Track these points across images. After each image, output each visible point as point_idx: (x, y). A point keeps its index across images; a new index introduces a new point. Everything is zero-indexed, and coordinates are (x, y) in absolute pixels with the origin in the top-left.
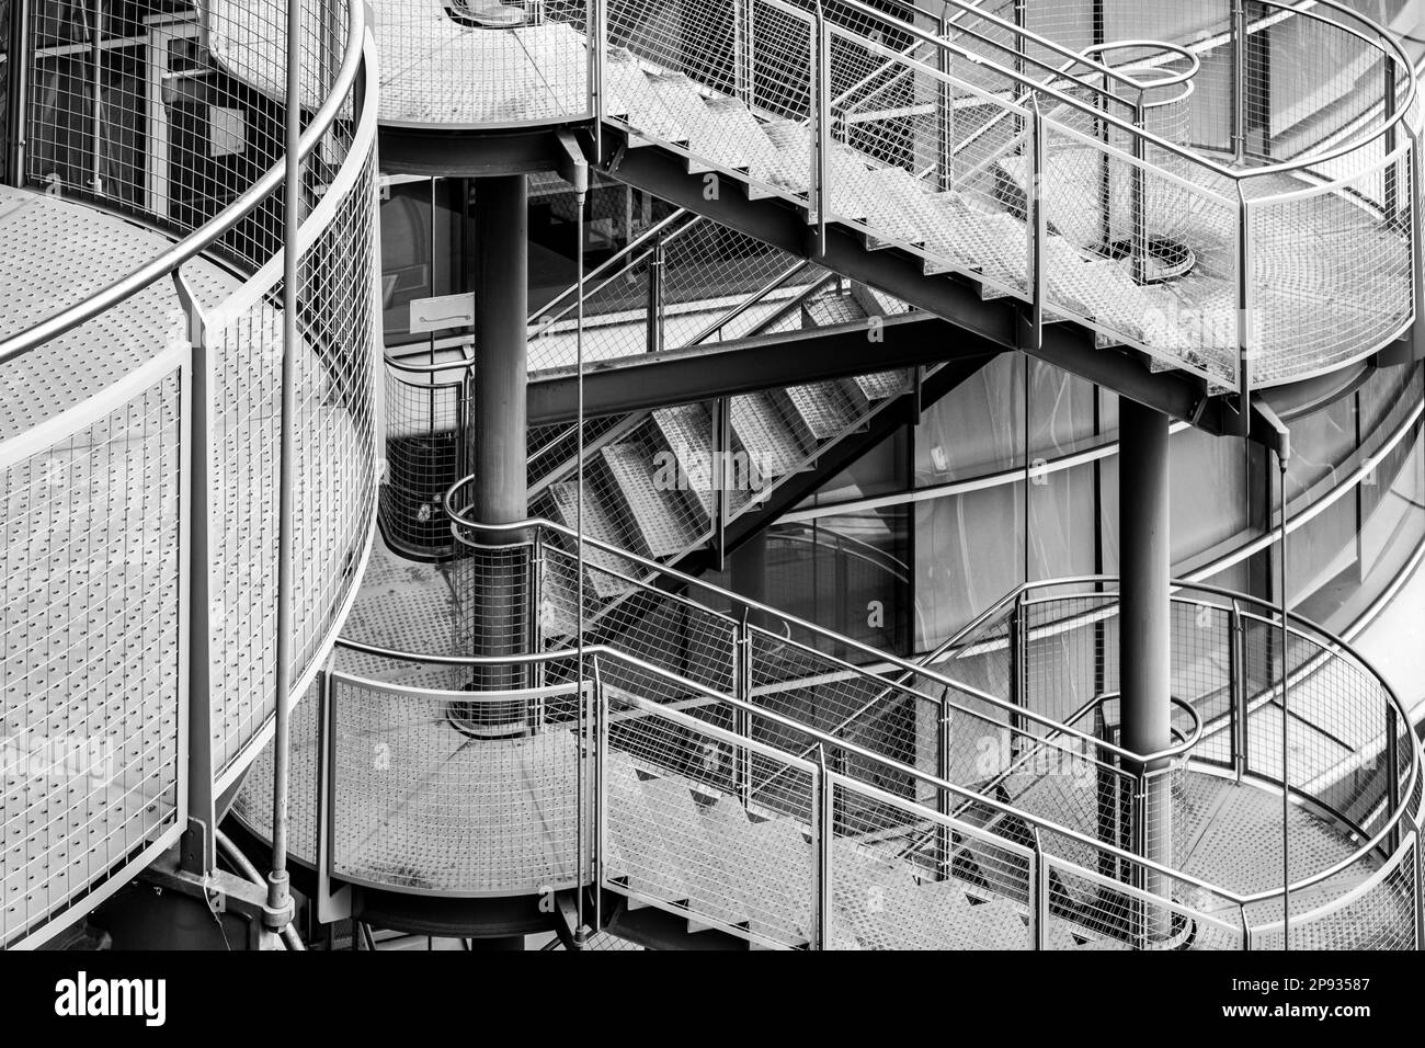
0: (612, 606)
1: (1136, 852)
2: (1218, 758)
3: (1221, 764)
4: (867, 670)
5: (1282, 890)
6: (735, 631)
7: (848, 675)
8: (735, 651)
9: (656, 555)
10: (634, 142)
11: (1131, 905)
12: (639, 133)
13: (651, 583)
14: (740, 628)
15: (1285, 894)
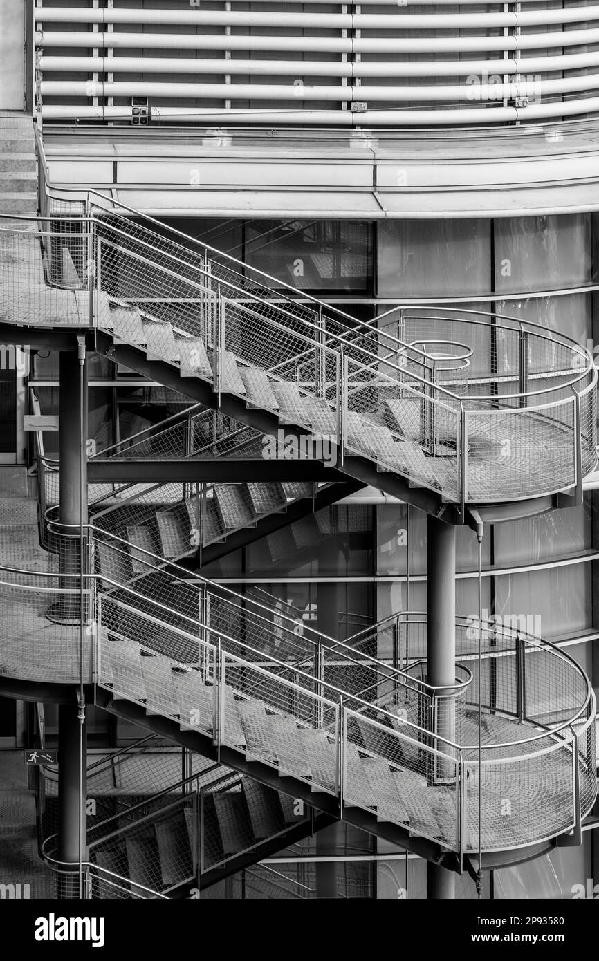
0: (140, 577)
1: (430, 730)
2: (510, 711)
3: (512, 714)
4: (359, 662)
5: (478, 747)
6: (200, 594)
7: (350, 663)
8: (200, 602)
9: (165, 556)
10: (116, 342)
11: (427, 755)
12: (118, 337)
13: (162, 569)
14: (203, 592)
15: (479, 749)
